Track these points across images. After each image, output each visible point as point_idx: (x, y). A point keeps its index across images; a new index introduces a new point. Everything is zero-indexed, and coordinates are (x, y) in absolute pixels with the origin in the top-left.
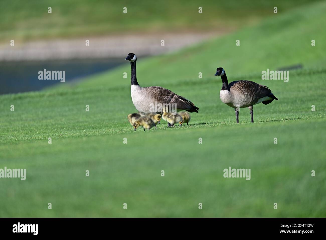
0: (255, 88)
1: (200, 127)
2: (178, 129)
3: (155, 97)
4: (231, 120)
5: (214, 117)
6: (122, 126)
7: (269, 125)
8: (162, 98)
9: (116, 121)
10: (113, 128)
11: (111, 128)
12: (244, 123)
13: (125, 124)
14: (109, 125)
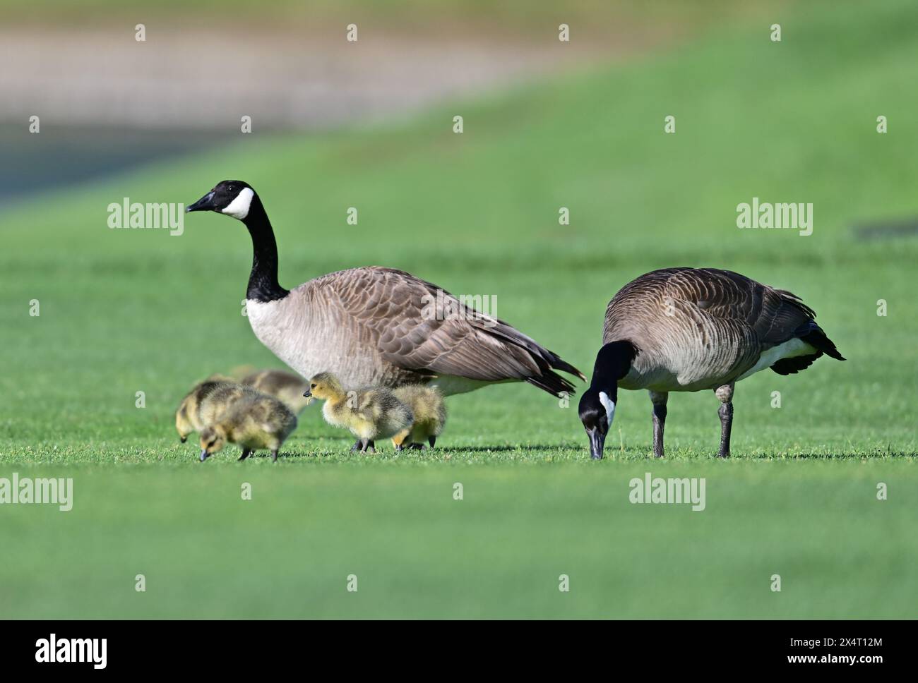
0: (749, 302)
1: (486, 463)
2: (390, 465)
3: (352, 319)
4: (628, 439)
5: (552, 421)
6: (140, 432)
7: (801, 472)
8: (381, 328)
9: (114, 411)
10: (101, 438)
11: (91, 438)
12: (686, 459)
13: (153, 426)
14: (82, 425)
